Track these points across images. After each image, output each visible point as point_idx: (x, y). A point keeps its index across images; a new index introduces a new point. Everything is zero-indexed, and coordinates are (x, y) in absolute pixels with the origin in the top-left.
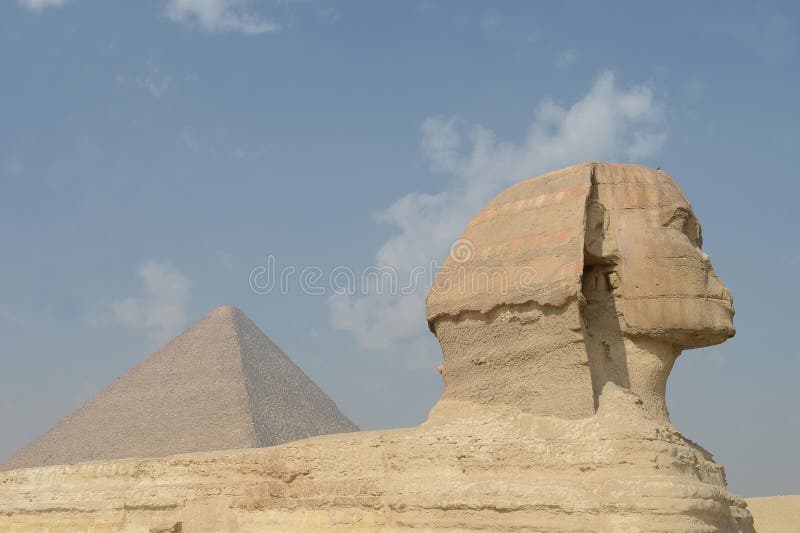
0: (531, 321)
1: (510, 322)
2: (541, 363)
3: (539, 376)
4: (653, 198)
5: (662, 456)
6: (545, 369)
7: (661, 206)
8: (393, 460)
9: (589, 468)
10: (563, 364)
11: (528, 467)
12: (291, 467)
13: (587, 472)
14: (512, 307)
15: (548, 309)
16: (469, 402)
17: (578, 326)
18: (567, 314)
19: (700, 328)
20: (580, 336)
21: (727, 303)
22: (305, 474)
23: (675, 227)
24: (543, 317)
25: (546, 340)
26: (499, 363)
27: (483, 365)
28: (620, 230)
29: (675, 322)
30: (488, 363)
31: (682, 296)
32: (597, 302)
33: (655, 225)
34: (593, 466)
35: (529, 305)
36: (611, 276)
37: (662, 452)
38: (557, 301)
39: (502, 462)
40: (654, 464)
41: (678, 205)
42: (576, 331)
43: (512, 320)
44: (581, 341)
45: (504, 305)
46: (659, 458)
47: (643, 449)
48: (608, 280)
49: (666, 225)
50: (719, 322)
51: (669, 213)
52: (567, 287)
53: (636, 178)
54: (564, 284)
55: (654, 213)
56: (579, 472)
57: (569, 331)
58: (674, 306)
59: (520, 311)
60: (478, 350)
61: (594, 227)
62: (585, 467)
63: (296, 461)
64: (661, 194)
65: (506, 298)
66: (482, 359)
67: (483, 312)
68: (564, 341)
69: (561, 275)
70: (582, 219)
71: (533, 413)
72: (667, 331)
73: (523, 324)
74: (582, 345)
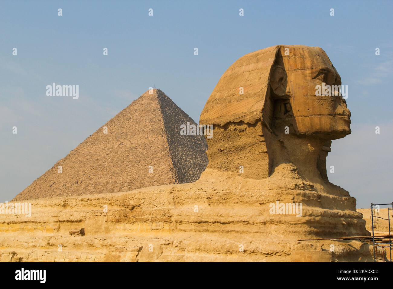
0: (243, 131)
1: (234, 130)
2: (247, 151)
3: (246, 158)
4: (308, 64)
5: (296, 197)
6: (248, 155)
7: (312, 68)
8: (178, 200)
9: (263, 203)
10: (257, 152)
11: (237, 203)
12: (132, 203)
13: (262, 205)
14: (234, 123)
15: (249, 125)
16: (217, 170)
17: (262, 134)
18: (257, 127)
19: (330, 131)
20: (263, 139)
21: (346, 118)
22: (138, 206)
23: (319, 79)
24: (248, 129)
25: (249, 140)
26: (230, 151)
27: (223, 152)
28: (291, 81)
29: (317, 128)
30: (225, 151)
31: (321, 115)
32: (281, 118)
33: (308, 78)
34: (265, 202)
35: (241, 123)
36: (287, 105)
37: (297, 195)
38: (252, 121)
39: (226, 201)
40: (293, 201)
41: (321, 67)
42: (261, 136)
43: (235, 129)
44: (264, 141)
45: (230, 122)
46: (295, 198)
47: (288, 194)
48: (286, 107)
49: (315, 78)
50: (341, 127)
51: (316, 72)
52: (256, 114)
53: (300, 54)
54: (255, 113)
55: (308, 72)
56: (259, 205)
57: (258, 136)
58: (316, 120)
59: (238, 125)
60: (221, 144)
61: (277, 80)
62: (261, 202)
63: (135, 200)
64: (313, 62)
65: (231, 119)
66: (222, 149)
67: (221, 126)
68: (257, 141)
69: (255, 108)
70: (267, 78)
71: (242, 176)
72: (314, 133)
73: (240, 132)
74: (264, 143)
